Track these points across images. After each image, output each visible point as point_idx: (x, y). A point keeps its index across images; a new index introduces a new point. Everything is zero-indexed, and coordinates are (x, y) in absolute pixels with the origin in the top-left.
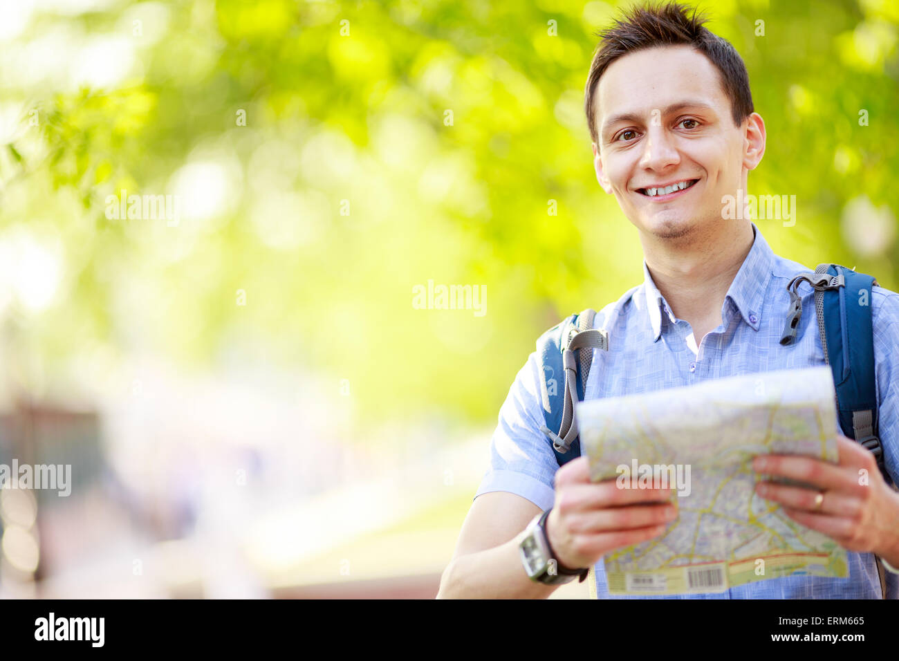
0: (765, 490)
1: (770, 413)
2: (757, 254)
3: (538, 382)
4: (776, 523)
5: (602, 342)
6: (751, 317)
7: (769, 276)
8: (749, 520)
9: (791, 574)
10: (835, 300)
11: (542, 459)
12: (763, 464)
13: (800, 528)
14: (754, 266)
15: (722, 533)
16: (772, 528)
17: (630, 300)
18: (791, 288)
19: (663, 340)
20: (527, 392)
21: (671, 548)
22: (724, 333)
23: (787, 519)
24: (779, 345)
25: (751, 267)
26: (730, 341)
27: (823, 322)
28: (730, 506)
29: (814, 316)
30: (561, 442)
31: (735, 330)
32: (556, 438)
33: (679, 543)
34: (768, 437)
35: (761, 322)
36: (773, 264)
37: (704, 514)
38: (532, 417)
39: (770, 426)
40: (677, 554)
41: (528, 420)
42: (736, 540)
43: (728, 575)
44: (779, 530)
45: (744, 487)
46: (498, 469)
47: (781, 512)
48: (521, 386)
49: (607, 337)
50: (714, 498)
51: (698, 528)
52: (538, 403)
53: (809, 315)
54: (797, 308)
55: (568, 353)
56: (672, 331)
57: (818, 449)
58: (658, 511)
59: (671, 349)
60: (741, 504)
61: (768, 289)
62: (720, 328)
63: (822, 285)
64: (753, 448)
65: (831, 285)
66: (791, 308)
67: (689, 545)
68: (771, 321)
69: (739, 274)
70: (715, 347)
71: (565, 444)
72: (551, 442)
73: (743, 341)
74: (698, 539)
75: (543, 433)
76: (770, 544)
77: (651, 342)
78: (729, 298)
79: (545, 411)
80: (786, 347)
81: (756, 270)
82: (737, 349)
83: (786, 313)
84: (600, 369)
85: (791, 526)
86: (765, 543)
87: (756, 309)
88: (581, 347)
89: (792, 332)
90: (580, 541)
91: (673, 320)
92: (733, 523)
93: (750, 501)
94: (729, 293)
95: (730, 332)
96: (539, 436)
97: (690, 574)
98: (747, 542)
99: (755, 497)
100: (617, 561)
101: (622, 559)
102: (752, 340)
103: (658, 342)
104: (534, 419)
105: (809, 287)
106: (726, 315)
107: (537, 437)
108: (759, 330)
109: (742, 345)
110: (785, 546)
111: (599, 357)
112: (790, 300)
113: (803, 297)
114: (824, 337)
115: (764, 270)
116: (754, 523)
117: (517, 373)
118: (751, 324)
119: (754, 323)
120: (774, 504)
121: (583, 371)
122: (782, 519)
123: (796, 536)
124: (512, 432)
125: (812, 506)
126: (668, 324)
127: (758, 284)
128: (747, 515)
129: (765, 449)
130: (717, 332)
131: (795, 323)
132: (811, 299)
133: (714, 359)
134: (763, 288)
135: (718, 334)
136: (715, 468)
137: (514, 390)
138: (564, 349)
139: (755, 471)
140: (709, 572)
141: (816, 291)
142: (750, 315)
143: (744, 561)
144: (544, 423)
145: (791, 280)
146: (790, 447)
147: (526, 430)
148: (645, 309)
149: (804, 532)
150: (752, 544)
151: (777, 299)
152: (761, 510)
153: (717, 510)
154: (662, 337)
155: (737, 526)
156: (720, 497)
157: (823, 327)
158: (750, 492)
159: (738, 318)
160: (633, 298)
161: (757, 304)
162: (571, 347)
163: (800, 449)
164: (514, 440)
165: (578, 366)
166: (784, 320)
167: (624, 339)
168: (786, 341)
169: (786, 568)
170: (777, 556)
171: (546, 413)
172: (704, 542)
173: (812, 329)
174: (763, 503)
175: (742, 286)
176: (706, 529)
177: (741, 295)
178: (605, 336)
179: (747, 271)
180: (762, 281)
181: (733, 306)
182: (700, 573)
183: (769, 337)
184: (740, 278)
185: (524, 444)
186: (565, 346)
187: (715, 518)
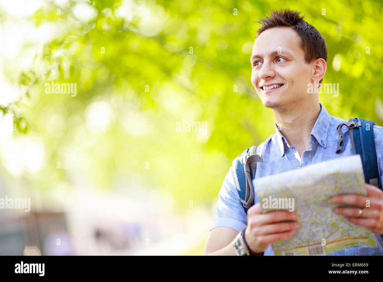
0: (337, 211)
1: (335, 177)
2: (323, 115)
3: (234, 179)
4: (344, 225)
5: (260, 159)
6: (322, 143)
7: (329, 124)
8: (332, 224)
9: (353, 247)
10: (357, 132)
11: (238, 211)
12: (335, 199)
13: (355, 227)
14: (322, 121)
15: (321, 231)
16: (342, 227)
17: (270, 140)
18: (339, 129)
19: (285, 156)
20: (230, 183)
21: (300, 239)
22: (311, 151)
23: (348, 222)
24: (336, 154)
25: (320, 122)
26: (314, 154)
27: (353, 142)
28: (323, 219)
29: (349, 140)
30: (246, 203)
31: (316, 149)
32: (244, 202)
33: (303, 237)
34: (336, 188)
35: (327, 145)
36: (330, 120)
37: (312, 224)
38: (233, 193)
39: (336, 182)
40: (303, 241)
41: (231, 195)
42: (327, 234)
43: (325, 249)
44: (345, 228)
45: (328, 210)
46: (220, 217)
47: (345, 220)
48: (227, 181)
49: (262, 157)
50: (316, 216)
51: (310, 230)
52: (235, 188)
53: (347, 140)
54: (342, 137)
55: (246, 165)
56: (289, 151)
57: (358, 190)
58: (292, 224)
59: (289, 159)
60: (328, 218)
61: (329, 130)
62: (309, 148)
63: (351, 127)
64: (330, 193)
65: (356, 126)
66: (339, 137)
67: (307, 237)
68: (331, 144)
69: (315, 125)
70: (308, 157)
71: (248, 204)
72: (242, 204)
73: (320, 154)
74: (311, 234)
75: (238, 200)
76: (342, 234)
77: (280, 157)
78: (312, 135)
79: (238, 190)
80: (338, 154)
81: (323, 122)
82: (317, 157)
83: (337, 140)
84: (260, 171)
85: (350, 226)
86: (340, 234)
87: (324, 139)
88: (251, 162)
89: (340, 148)
90: (260, 239)
91: (289, 147)
92: (325, 227)
93: (332, 216)
94: (312, 133)
95: (314, 150)
96: (237, 202)
97: (309, 250)
98: (332, 234)
99: (334, 214)
100: (277, 246)
101: (279, 245)
102: (324, 153)
103: (283, 157)
104: (234, 194)
105: (347, 128)
106: (312, 143)
107: (236, 202)
108: (326, 148)
109: (319, 154)
110: (349, 235)
111: (259, 165)
112: (338, 134)
113: (344, 132)
114: (354, 148)
115: (326, 122)
116: (334, 225)
117: (225, 175)
118: (322, 146)
119: (324, 145)
120: (342, 217)
121: (253, 172)
122: (346, 223)
123: (353, 230)
124: (225, 201)
125: (358, 215)
126: (287, 149)
127: (324, 129)
128: (331, 223)
129: (335, 193)
130: (308, 150)
131: (341, 144)
132: (347, 133)
133: (308, 162)
134: (327, 130)
135: (309, 151)
136: (315, 203)
137: (225, 183)
138: (244, 164)
139: (332, 203)
140: (317, 248)
141: (349, 129)
142: (322, 142)
143: (332, 242)
144: (238, 196)
145: (338, 125)
146: (346, 191)
147: (230, 199)
148: (277, 143)
149: (356, 228)
150: (334, 235)
151: (333, 134)
152: (337, 220)
153: (318, 221)
154: (285, 154)
155: (327, 227)
156: (318, 216)
157: (353, 144)
158: (331, 212)
159: (317, 144)
160: (272, 139)
161: (324, 137)
162: (247, 162)
163: (351, 191)
164: (226, 204)
165: (251, 170)
166: (337, 143)
167: (269, 157)
168: (339, 152)
169: (350, 244)
170: (346, 239)
171: (239, 192)
172: (314, 235)
173: (349, 146)
174: (337, 217)
175: (317, 130)
176: (314, 230)
177: (317, 134)
178: (261, 156)
179: (319, 123)
180: (326, 127)
181: (314, 138)
182: (314, 249)
183: (331, 151)
184: (316, 126)
185: (230, 205)
186: (245, 162)
187: (317, 225)
